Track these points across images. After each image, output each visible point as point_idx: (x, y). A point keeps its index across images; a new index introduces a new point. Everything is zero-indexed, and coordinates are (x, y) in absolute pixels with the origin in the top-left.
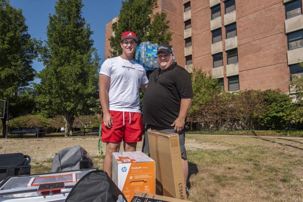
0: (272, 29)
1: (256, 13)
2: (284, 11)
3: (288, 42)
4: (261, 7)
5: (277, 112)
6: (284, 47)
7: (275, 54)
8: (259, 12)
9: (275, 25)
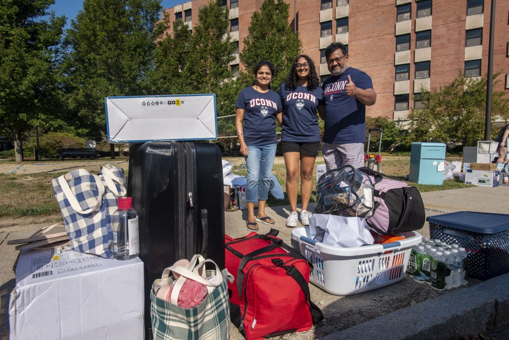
0: (383, 59)
1: (369, 40)
2: (395, 43)
3: (396, 73)
4: (374, 34)
5: (388, 137)
6: (392, 77)
7: (384, 84)
8: (372, 39)
9: (386, 55)
